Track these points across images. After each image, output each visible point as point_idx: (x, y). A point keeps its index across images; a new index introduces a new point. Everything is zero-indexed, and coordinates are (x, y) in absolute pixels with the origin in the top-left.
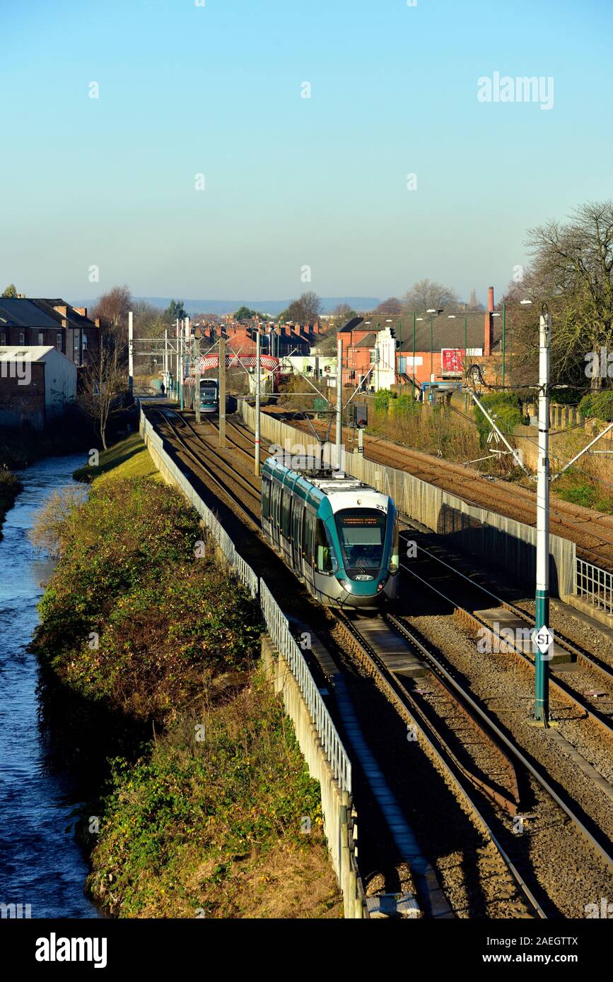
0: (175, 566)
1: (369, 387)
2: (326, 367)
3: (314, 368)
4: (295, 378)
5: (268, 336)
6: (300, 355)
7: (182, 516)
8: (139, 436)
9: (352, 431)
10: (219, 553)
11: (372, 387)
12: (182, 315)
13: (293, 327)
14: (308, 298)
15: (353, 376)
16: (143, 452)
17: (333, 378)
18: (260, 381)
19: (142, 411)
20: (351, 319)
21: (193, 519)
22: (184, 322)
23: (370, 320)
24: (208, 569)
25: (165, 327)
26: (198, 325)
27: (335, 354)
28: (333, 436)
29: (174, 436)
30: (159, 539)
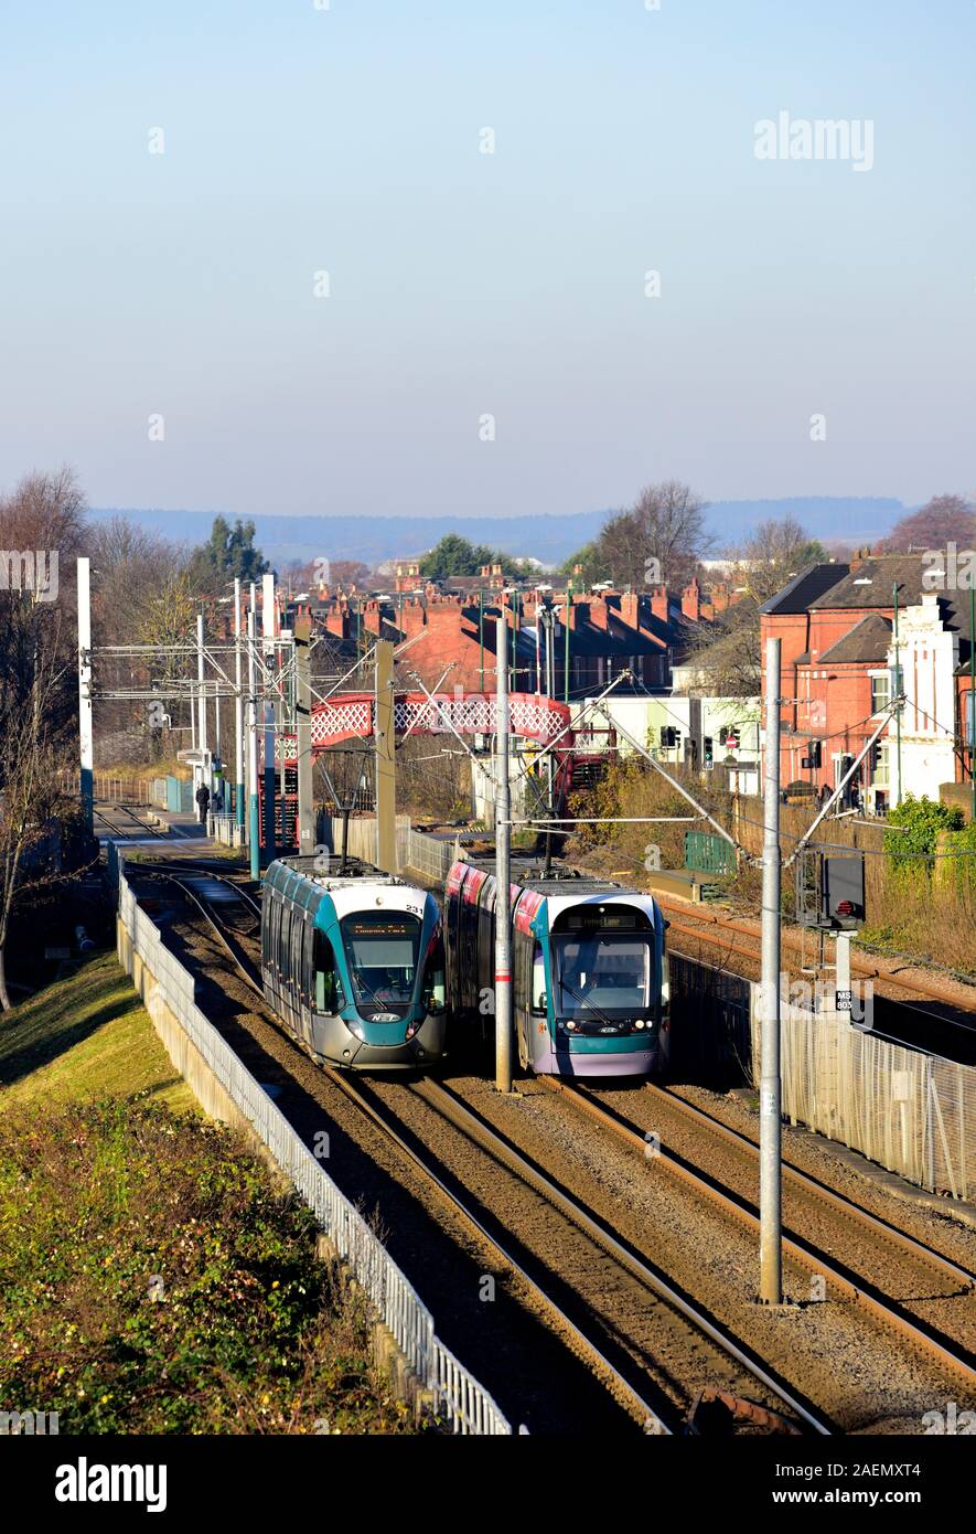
0: (238, 1389)
1: (868, 793)
2: (724, 732)
3: (685, 733)
4: (623, 767)
5: (534, 630)
6: (641, 693)
7: (262, 1226)
8: (116, 964)
9: (814, 938)
10: (382, 1345)
11: (880, 796)
12: (252, 568)
13: (613, 601)
14: (664, 504)
15: (814, 760)
16: (129, 1017)
17: (750, 766)
18: (508, 781)
19: (124, 883)
20: (808, 570)
21: (295, 1235)
22: (259, 588)
23: (871, 570)
24: (349, 1399)
25: (197, 606)
26: (302, 597)
27: (755, 688)
28: (750, 958)
29: (233, 964)
30: (185, 1302)
